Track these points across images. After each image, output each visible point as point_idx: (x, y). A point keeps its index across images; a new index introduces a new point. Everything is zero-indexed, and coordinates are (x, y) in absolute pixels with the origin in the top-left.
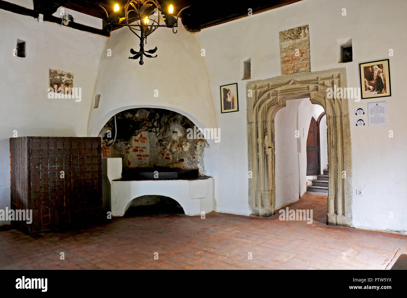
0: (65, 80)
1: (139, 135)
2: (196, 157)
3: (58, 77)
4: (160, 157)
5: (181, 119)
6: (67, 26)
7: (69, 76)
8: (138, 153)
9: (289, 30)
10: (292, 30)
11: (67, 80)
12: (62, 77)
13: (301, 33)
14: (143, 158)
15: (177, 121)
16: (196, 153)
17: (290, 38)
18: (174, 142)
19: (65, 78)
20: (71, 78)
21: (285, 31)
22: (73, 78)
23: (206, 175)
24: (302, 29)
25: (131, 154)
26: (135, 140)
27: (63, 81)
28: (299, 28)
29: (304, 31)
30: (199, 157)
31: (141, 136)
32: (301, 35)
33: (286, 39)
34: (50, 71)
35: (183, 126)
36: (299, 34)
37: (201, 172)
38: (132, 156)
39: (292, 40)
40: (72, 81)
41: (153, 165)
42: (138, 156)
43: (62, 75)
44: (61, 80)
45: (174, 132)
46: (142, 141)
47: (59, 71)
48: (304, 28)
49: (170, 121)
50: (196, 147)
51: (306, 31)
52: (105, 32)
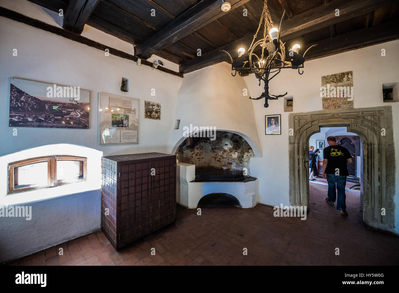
0: (155, 109)
1: (199, 145)
2: (243, 162)
3: (151, 107)
4: (213, 160)
5: (231, 136)
6: (157, 69)
7: (158, 106)
8: (198, 157)
9: (332, 75)
10: (335, 75)
11: (157, 109)
12: (154, 107)
13: (344, 77)
14: (201, 160)
15: (228, 137)
16: (243, 160)
17: (332, 82)
18: (225, 151)
19: (155, 108)
20: (159, 108)
21: (328, 76)
22: (160, 107)
23: (251, 176)
24: (345, 75)
25: (194, 158)
26: (197, 148)
27: (154, 110)
28: (342, 74)
29: (348, 76)
30: (246, 164)
31: (200, 145)
32: (344, 79)
33: (328, 82)
34: (145, 102)
35: (233, 141)
36: (342, 78)
37: (246, 173)
38: (195, 159)
39: (334, 83)
40: (160, 109)
41: (208, 164)
42: (198, 158)
43: (153, 105)
44: (153, 109)
45: (226, 145)
46: (201, 149)
47: (151, 102)
48: (348, 73)
49: (222, 137)
50: (243, 156)
51: (350, 76)
52: (180, 74)
